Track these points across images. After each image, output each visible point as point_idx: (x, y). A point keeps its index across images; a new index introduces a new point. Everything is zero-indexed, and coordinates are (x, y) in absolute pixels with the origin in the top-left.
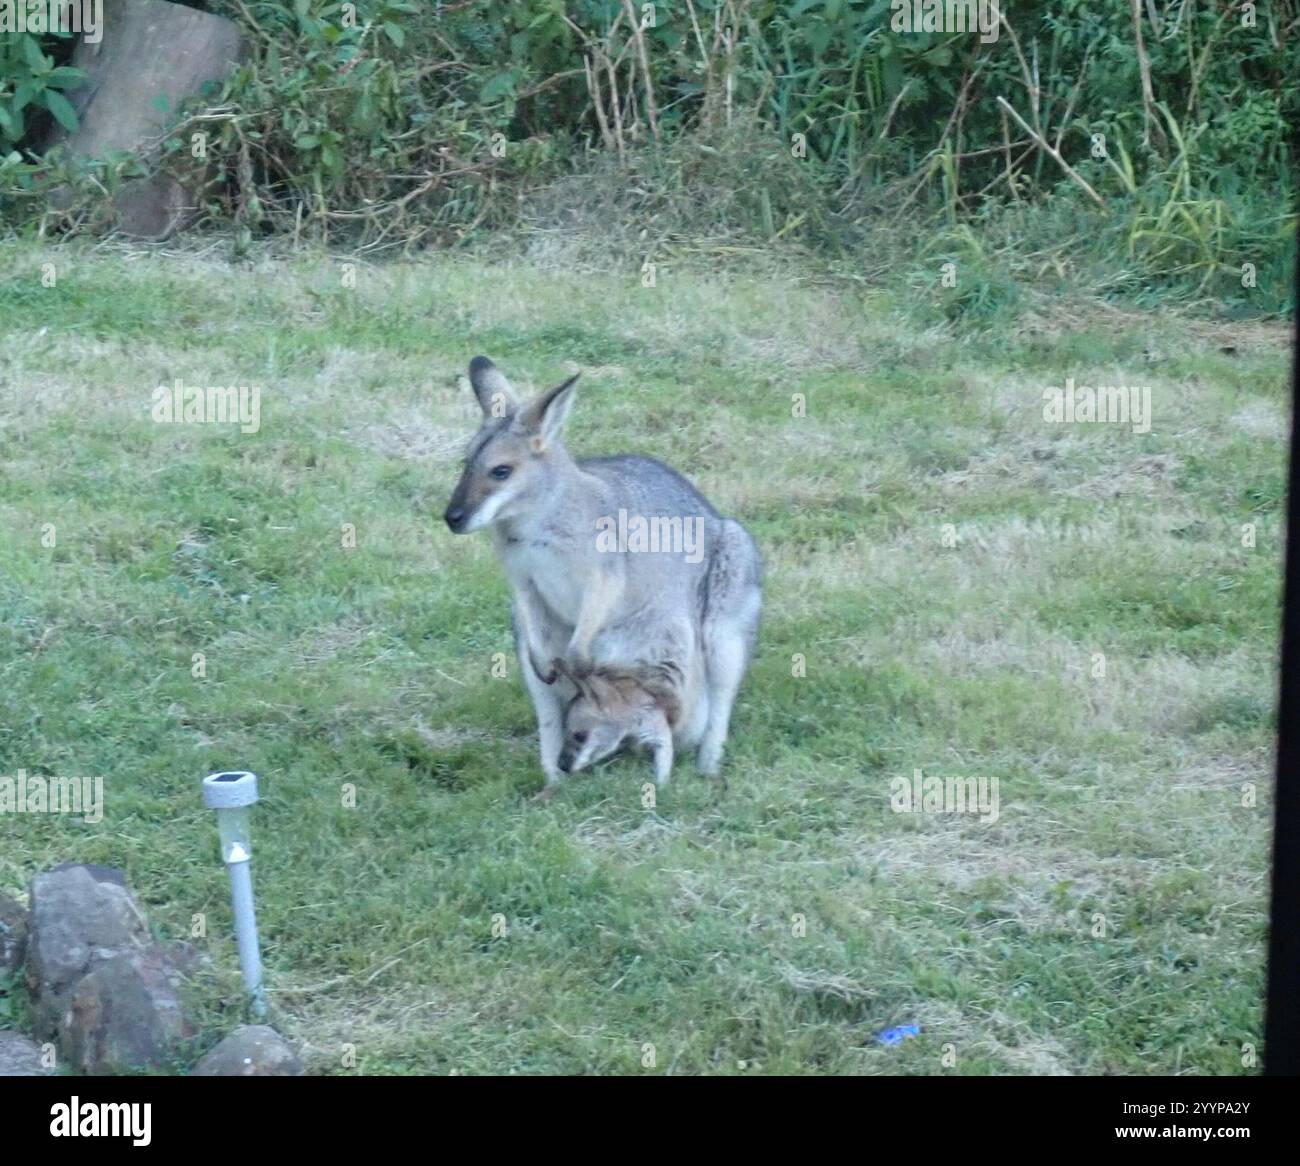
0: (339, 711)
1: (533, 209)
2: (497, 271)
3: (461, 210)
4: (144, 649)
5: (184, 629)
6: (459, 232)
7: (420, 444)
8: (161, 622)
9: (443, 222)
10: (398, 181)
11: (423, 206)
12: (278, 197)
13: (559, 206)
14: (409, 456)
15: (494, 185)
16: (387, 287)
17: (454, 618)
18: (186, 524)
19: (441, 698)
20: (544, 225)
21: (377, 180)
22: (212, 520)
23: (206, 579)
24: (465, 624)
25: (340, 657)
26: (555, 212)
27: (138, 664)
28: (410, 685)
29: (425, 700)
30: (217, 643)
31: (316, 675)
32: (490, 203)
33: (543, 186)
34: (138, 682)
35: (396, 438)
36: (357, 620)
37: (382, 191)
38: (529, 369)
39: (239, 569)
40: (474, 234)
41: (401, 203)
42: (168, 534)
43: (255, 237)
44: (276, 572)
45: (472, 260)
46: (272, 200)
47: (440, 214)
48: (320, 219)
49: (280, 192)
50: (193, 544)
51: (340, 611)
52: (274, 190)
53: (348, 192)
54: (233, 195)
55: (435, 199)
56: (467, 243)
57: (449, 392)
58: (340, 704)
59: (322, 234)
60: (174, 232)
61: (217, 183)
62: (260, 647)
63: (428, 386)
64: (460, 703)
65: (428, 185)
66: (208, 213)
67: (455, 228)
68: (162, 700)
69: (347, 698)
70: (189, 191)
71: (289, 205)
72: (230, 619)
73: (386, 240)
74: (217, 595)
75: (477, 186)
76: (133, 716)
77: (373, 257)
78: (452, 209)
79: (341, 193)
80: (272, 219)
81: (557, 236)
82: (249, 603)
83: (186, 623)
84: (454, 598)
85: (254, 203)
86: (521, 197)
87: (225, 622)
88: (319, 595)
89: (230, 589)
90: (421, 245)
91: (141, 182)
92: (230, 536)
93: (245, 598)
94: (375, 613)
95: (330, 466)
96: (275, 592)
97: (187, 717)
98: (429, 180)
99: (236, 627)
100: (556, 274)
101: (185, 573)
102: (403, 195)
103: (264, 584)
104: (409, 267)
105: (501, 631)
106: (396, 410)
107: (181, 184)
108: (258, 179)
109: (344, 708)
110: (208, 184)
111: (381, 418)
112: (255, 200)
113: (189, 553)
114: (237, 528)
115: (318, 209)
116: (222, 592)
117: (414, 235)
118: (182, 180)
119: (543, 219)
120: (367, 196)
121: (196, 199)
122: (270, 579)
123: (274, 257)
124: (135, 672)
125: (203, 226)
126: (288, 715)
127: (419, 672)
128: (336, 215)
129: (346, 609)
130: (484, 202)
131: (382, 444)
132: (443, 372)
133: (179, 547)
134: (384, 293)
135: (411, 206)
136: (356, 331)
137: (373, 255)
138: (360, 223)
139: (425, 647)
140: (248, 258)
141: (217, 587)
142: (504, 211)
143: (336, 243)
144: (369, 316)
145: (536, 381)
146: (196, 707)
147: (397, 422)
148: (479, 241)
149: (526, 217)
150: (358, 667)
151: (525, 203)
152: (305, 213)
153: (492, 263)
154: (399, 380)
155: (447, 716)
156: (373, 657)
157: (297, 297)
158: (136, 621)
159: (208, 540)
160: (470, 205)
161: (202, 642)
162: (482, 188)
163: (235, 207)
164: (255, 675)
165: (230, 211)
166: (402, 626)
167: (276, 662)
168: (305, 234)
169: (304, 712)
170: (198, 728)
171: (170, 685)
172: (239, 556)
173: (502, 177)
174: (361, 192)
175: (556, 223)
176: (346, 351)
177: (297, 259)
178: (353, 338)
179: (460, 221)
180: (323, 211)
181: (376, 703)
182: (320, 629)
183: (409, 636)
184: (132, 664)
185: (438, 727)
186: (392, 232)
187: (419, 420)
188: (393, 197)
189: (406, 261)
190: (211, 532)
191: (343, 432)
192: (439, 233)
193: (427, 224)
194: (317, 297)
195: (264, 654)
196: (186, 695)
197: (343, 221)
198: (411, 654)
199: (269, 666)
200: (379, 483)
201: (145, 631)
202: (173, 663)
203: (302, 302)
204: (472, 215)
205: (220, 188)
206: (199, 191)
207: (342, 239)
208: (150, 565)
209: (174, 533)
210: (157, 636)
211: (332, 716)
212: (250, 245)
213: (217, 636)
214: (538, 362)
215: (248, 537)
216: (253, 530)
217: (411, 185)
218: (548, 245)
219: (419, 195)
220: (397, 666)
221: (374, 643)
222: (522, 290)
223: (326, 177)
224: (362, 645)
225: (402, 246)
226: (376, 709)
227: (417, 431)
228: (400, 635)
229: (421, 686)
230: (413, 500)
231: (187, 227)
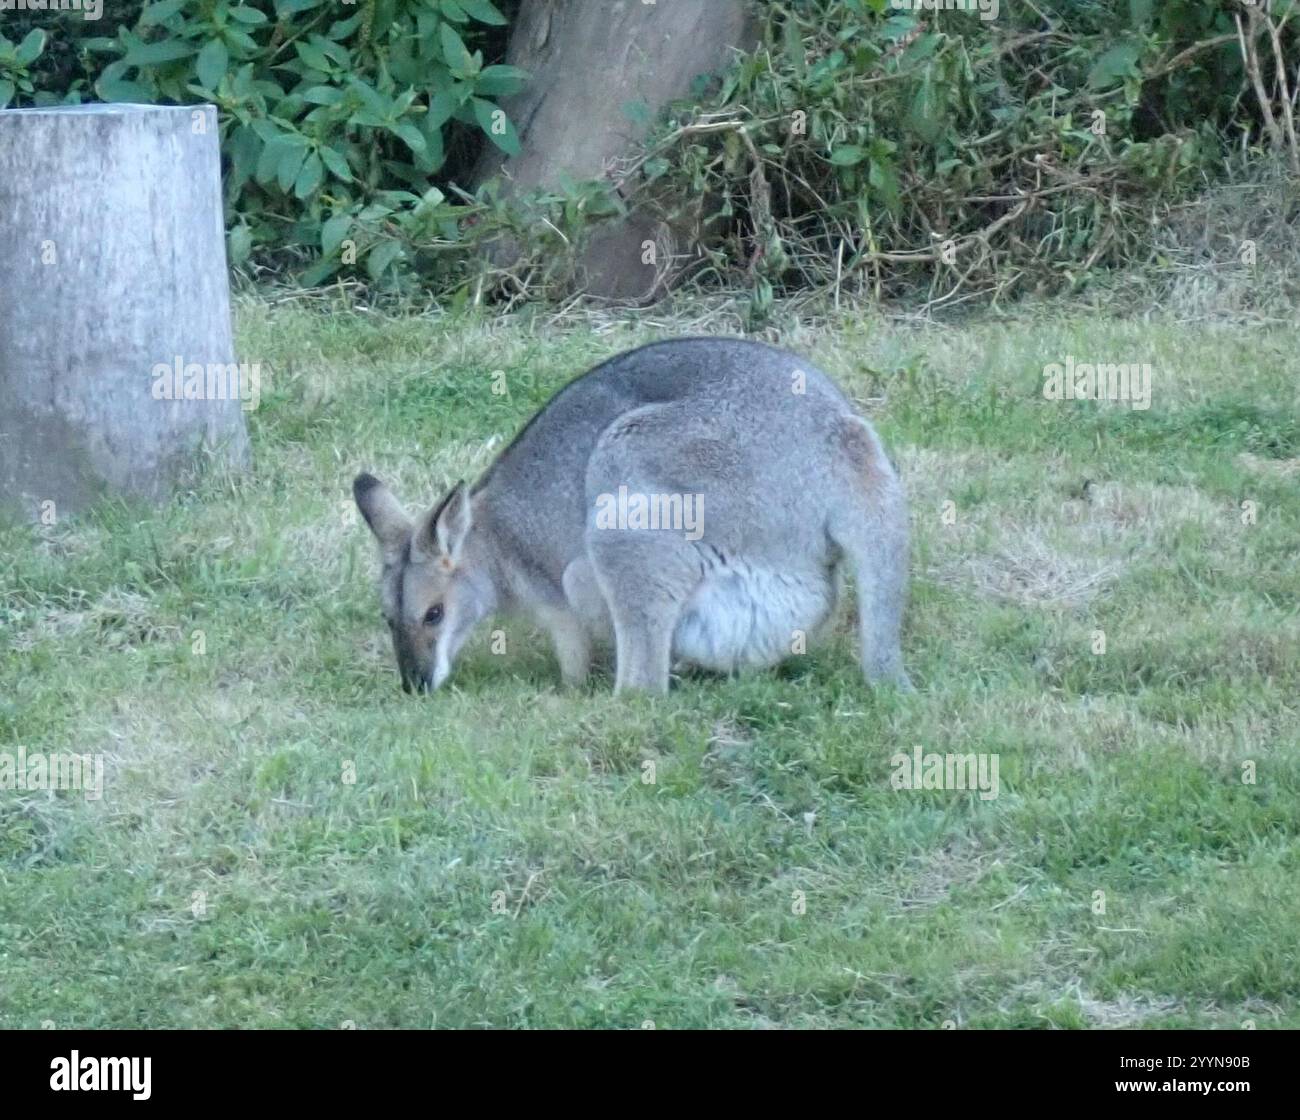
0: (959, 979)
1: (1174, 236)
2: (1128, 328)
3: (1069, 241)
4: (675, 899)
5: (727, 866)
6: (1068, 274)
7: (1042, 584)
8: (693, 857)
9: (1044, 261)
10: (975, 205)
11: (1016, 239)
12: (806, 234)
13: (1209, 231)
14: (1028, 600)
15: (1115, 206)
16: (974, 357)
17: (1116, 836)
18: (717, 714)
19: (1107, 956)
20: (1190, 259)
21: (947, 206)
22: (755, 707)
23: (753, 790)
24: (1131, 844)
25: (955, 900)
26: (1206, 238)
27: (666, 920)
28: (1059, 936)
29: (1085, 957)
30: (774, 884)
31: (922, 927)
32: (1111, 231)
33: (1186, 203)
34: (667, 947)
35: (1007, 575)
36: (974, 843)
37: (955, 218)
38: (1191, 467)
39: (799, 775)
40: (1089, 276)
41: (983, 235)
42: (692, 728)
43: (779, 294)
44: (853, 777)
45: (1089, 314)
46: (797, 239)
47: (1038, 250)
48: (871, 264)
49: (808, 229)
50: (730, 741)
51: (949, 831)
52: (799, 226)
53: (905, 224)
54: (744, 234)
55: (1031, 229)
56: (1081, 289)
57: (1076, 506)
58: (961, 967)
59: (873, 285)
60: (662, 289)
61: (720, 219)
62: (840, 888)
63: (1046, 499)
64: (1135, 959)
65: (1020, 208)
66: (710, 262)
67: (1063, 268)
68: (705, 970)
69: (970, 961)
70: (680, 232)
71: (822, 245)
72: (791, 849)
73: (964, 288)
74: (769, 815)
75: (1092, 206)
76: (664, 996)
77: (946, 315)
78: (1056, 242)
79: (896, 226)
80: (800, 266)
81: (1209, 273)
82: (816, 824)
83: (729, 856)
84: (1113, 808)
85: (774, 244)
86: (1155, 220)
87: (786, 855)
88: (918, 808)
89: (790, 805)
90: (1015, 294)
91: (613, 222)
92: (782, 728)
93: (809, 817)
94: (1000, 832)
95: (917, 620)
96: (853, 806)
97: (744, 996)
98: (1022, 202)
99: (801, 860)
100: (1212, 329)
101: (721, 784)
102: (986, 225)
103: (838, 795)
104: (1000, 327)
105: (1186, 851)
106: (1005, 535)
107: (669, 223)
108: (779, 211)
109: (969, 973)
110: (707, 222)
111: (982, 548)
112: (778, 241)
113: (725, 755)
114: (792, 716)
115: (866, 249)
116: (777, 810)
117: (1004, 280)
118: (670, 217)
119: (1189, 249)
120: (934, 228)
121: (690, 243)
122: (844, 788)
123: (807, 322)
124: (662, 933)
125: (702, 282)
126: (889, 988)
127: (1072, 916)
128: (891, 257)
129: (958, 829)
130: (1102, 229)
131: (988, 587)
132: (1062, 477)
133: (710, 747)
134: (969, 367)
135: (998, 239)
136: (936, 422)
137: (946, 311)
138: (928, 267)
139: (1077, 879)
140: (771, 323)
141: (769, 802)
142: (1132, 241)
143: (894, 296)
144: (953, 400)
145: (1201, 485)
146: (752, 981)
147: (1006, 552)
148: (1099, 285)
149: (1163, 247)
150: (980, 912)
151: (1162, 229)
152: (848, 255)
153: (1119, 316)
154: (1002, 492)
155: (1120, 980)
156: (1002, 897)
157: (847, 378)
158: (657, 857)
159: (751, 735)
160: (1082, 234)
161: (755, 885)
162: (1098, 210)
163: (749, 251)
164: (836, 931)
165: (742, 258)
166: (1041, 849)
167: (863, 910)
168: (849, 285)
169: (911, 981)
170: (758, 1011)
171: (713, 952)
172: (796, 756)
173: (1126, 193)
174: (925, 221)
175: (1206, 255)
176: (923, 452)
177: (842, 321)
178: (932, 432)
179: (1069, 258)
180: (874, 254)
181: (1012, 966)
182: (923, 859)
183: (1051, 863)
184: (657, 921)
185: (1106, 997)
186: (971, 278)
187: (1039, 549)
188: (970, 228)
189: (997, 318)
190: (754, 724)
191: (931, 570)
192: (1040, 277)
193: (1021, 264)
194: (875, 376)
195: (845, 899)
196: (739, 962)
197: (903, 265)
198: (1057, 890)
199: (853, 916)
200: (989, 645)
201: (669, 872)
202: (716, 917)
203: (853, 383)
204: (1086, 248)
205: (726, 227)
206: (695, 231)
207: (900, 291)
208: (671, 776)
209: (702, 728)
210: (688, 878)
211: (951, 987)
212: (772, 306)
213: (775, 876)
214: (1201, 458)
215: (808, 728)
216: (816, 717)
217: (994, 210)
218: (1195, 288)
219: (1007, 225)
220: (1038, 908)
221: (1002, 876)
222: (1168, 352)
223: (873, 203)
224: (986, 879)
225: (988, 298)
226: (1015, 974)
227: (1038, 564)
228: (1042, 864)
229: (1075, 936)
230: (1039, 664)
231: (679, 283)
